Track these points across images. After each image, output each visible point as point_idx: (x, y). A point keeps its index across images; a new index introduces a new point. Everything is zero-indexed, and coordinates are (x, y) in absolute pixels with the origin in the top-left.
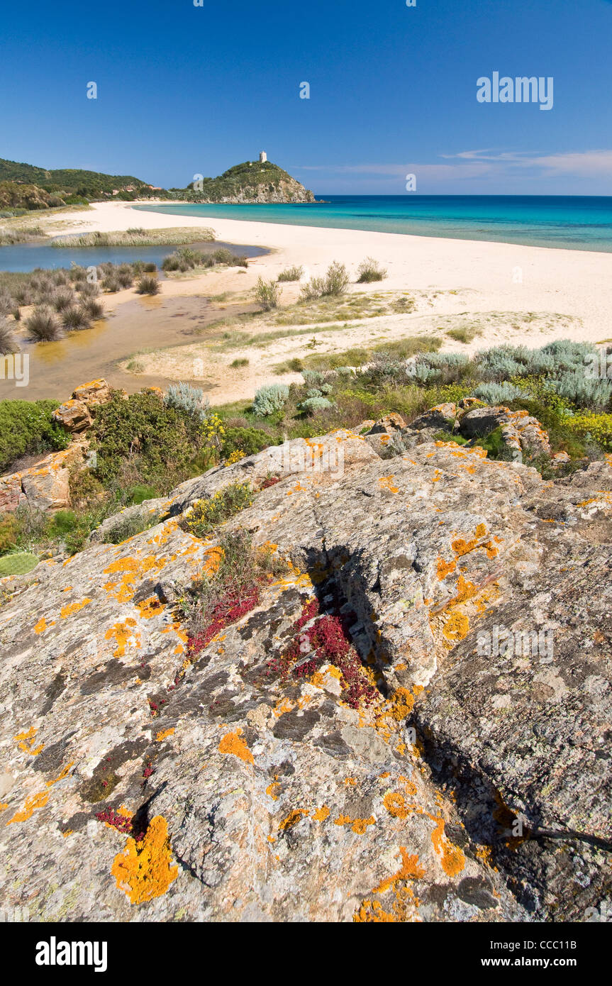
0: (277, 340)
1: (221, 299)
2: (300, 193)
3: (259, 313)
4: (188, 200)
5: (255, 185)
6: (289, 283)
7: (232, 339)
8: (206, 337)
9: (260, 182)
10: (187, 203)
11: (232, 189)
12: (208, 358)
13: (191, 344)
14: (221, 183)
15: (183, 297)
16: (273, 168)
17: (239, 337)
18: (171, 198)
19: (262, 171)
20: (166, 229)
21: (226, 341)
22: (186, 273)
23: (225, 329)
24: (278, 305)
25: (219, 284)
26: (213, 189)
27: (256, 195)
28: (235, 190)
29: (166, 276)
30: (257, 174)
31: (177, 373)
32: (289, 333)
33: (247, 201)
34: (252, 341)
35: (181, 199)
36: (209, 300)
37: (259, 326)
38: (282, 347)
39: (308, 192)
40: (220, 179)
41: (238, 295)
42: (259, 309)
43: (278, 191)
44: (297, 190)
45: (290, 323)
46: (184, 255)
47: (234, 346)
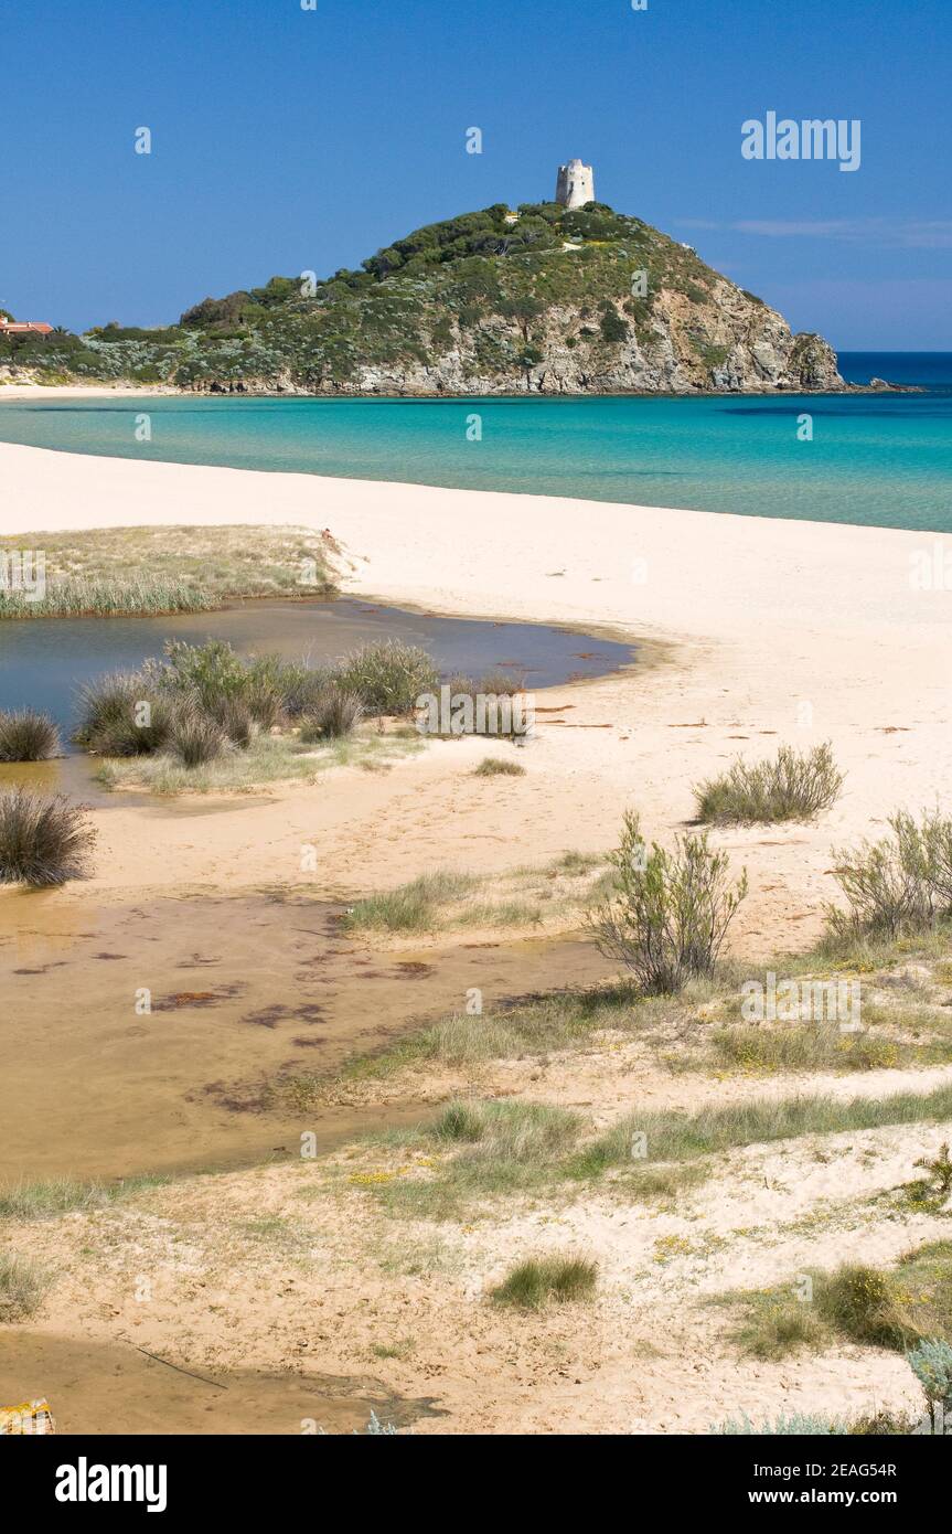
0: (735, 1154)
1: (404, 913)
2: (762, 347)
3: (618, 998)
4: (182, 380)
5: (527, 311)
6: (756, 832)
7: (489, 1143)
8: (342, 1126)
9: (555, 297)
10: (174, 391)
11: (411, 331)
12: (371, 1249)
13: (265, 1163)
14: (354, 304)
15: (201, 901)
16: (625, 233)
17: (527, 1134)
18: (94, 370)
19: (569, 247)
20: (90, 535)
21: (455, 1151)
22: (212, 772)
23: (437, 1082)
24: (719, 956)
25: (385, 828)
26: (311, 328)
27: (530, 358)
28: (426, 337)
29: (104, 782)
30: (542, 262)
31: (212, 1330)
32: (799, 1118)
33: (483, 385)
34: (601, 1157)
35: (148, 376)
36: (339, 918)
37: (627, 1070)
38: (765, 1197)
39: (806, 342)
40: (350, 282)
41: (495, 896)
42: (616, 975)
43: (649, 339)
44: (745, 332)
45: (791, 1054)
46: (197, 676)
47: (502, 1182)
